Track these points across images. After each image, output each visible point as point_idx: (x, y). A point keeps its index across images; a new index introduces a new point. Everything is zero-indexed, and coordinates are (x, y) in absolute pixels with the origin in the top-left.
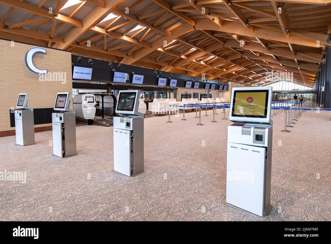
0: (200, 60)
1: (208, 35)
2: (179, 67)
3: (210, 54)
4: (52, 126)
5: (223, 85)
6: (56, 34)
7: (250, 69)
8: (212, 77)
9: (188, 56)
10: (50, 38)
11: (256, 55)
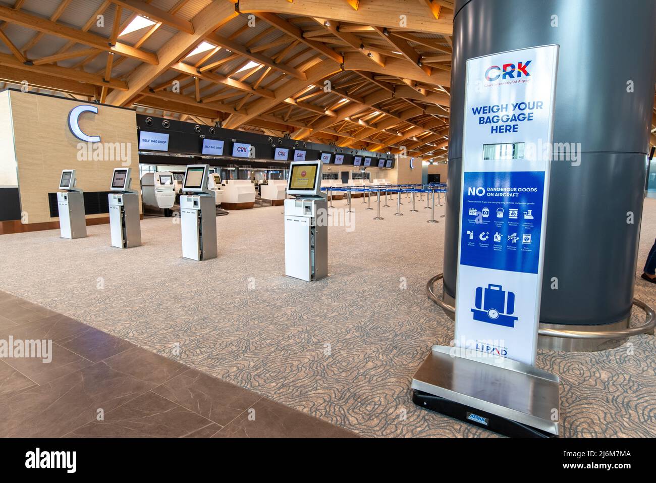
0: (358, 119)
1: (365, 79)
2: (323, 130)
3: (373, 108)
4: (109, 217)
5: (385, 159)
6: (114, 75)
7: (441, 133)
8: (379, 145)
9: (336, 112)
10: (104, 80)
11: (445, 110)
